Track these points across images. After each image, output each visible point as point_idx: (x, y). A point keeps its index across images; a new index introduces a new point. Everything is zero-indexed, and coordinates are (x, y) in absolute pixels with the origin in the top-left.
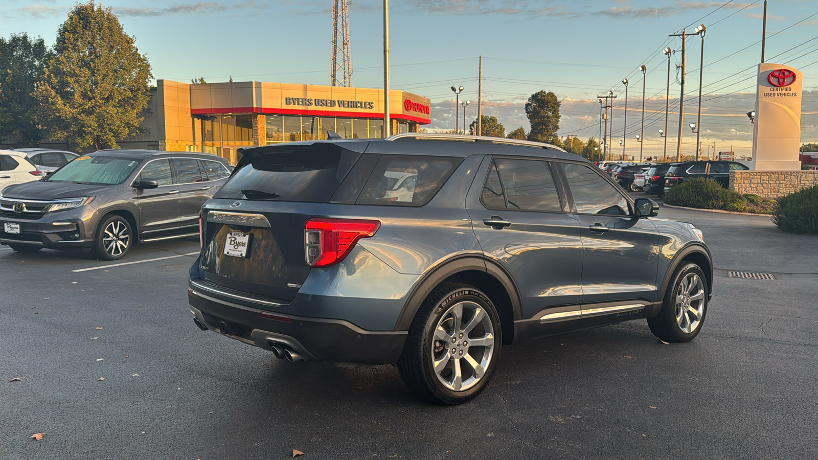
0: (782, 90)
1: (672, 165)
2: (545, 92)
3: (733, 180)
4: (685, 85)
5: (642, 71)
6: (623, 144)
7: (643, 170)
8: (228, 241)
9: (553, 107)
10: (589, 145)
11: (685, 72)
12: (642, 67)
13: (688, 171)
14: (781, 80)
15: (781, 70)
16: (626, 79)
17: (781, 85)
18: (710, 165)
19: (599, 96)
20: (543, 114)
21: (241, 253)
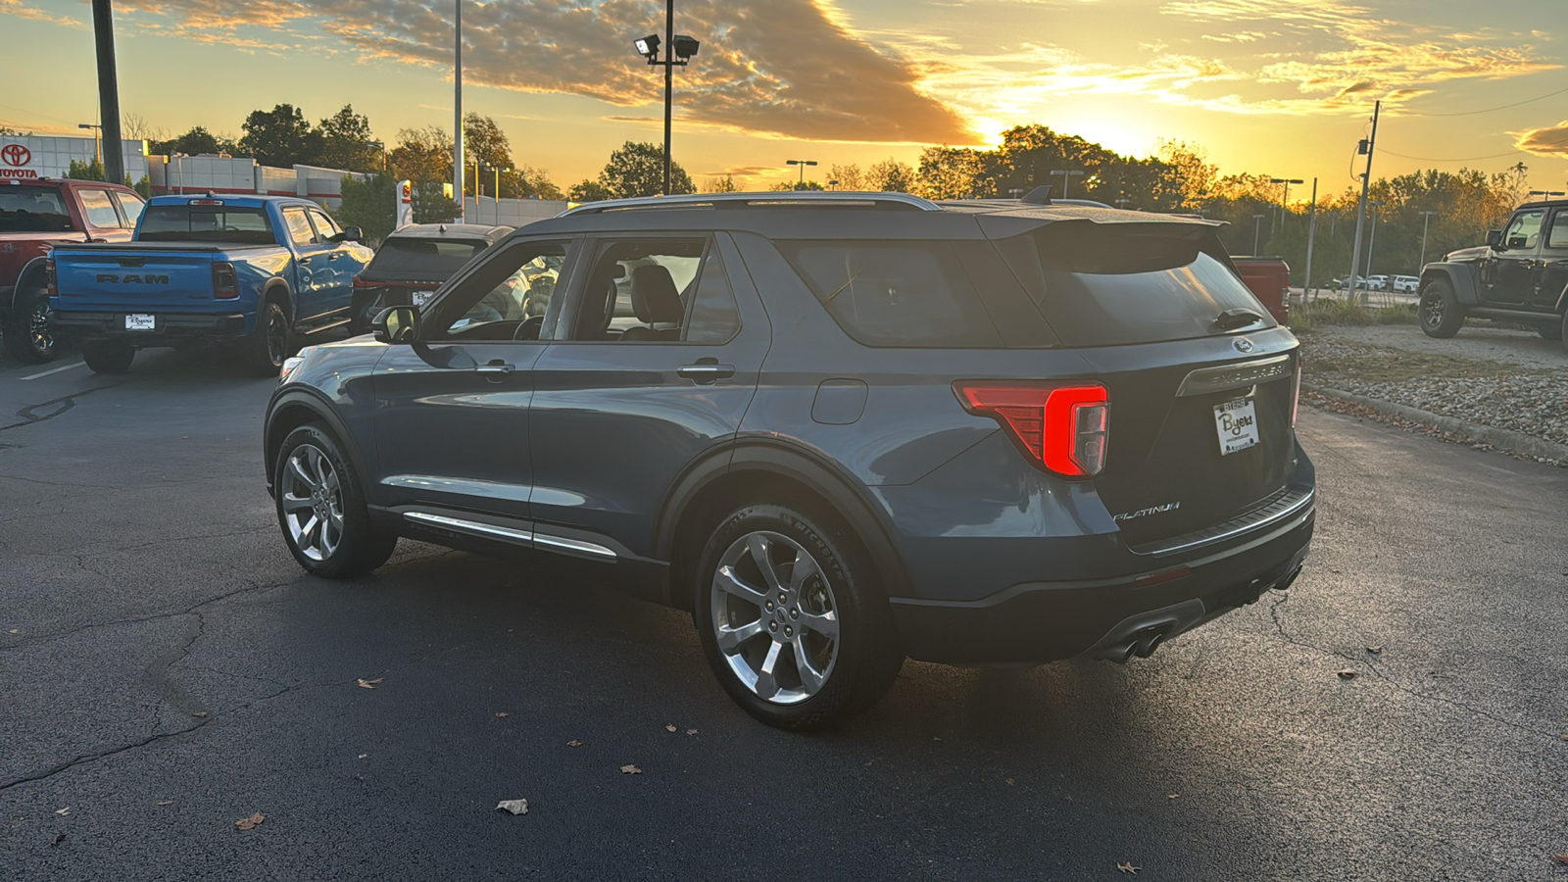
8: (1220, 424)
21: (1249, 438)
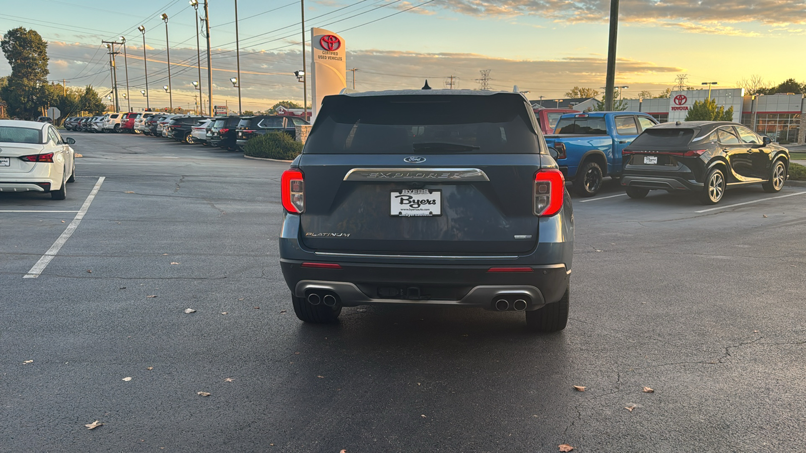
0: (331, 54)
1: (243, 119)
2: (24, 29)
3: (300, 134)
4: (210, 39)
5: (163, 19)
6: (146, 95)
7: (200, 122)
9: (39, 48)
10: (87, 93)
11: (209, 26)
12: (163, 15)
13: (260, 125)
14: (330, 45)
15: (329, 36)
16: (143, 26)
17: (330, 49)
18: (287, 119)
19: (104, 41)
20: (27, 55)
21: (429, 211)
